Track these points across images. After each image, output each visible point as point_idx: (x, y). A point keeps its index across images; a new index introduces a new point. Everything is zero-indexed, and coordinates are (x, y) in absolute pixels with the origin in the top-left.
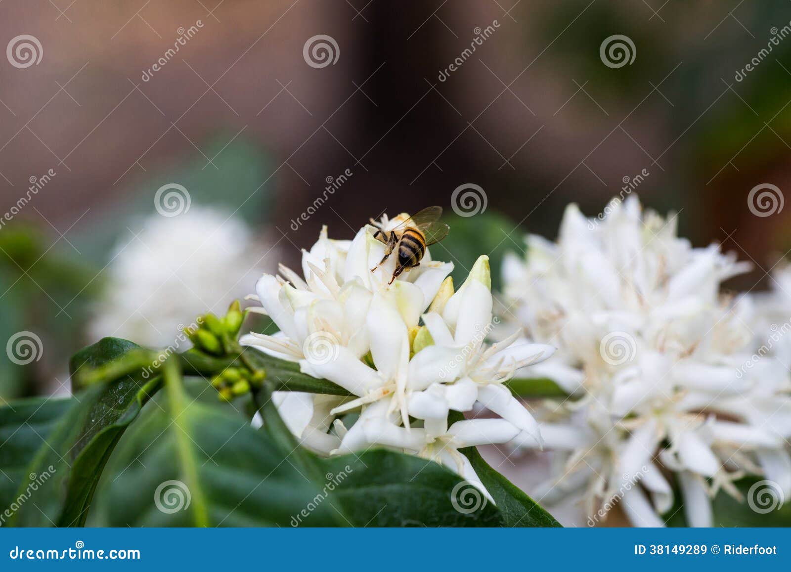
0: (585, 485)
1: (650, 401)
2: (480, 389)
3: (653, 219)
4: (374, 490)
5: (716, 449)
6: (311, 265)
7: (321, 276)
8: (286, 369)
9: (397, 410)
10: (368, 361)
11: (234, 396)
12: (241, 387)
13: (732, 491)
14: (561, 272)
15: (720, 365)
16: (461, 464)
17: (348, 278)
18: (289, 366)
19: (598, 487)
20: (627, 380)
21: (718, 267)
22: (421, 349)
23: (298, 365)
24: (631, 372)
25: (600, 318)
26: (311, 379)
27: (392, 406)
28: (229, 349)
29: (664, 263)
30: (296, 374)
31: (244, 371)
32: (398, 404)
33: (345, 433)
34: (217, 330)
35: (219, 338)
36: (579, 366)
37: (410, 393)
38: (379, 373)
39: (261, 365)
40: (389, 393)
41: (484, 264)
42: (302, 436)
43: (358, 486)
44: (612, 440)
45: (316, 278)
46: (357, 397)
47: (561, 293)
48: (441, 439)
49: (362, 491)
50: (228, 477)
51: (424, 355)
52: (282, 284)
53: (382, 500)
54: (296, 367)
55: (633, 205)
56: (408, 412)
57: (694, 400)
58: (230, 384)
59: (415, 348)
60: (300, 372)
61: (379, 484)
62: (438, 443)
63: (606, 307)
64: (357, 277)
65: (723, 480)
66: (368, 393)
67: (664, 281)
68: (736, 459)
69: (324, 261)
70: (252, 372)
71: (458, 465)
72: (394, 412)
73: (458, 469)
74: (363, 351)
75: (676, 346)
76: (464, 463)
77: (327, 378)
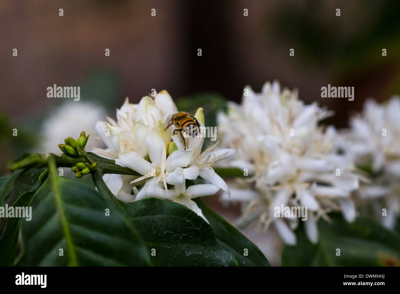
0: (257, 218)
1: (285, 177)
2: (200, 170)
3: (287, 92)
4: (150, 217)
5: (318, 199)
6: (120, 116)
7: (124, 120)
8: (109, 163)
9: (161, 181)
10: (148, 159)
11: (82, 175)
12: (86, 170)
13: (326, 218)
14: (244, 118)
15: (318, 158)
16: (192, 205)
17: (137, 120)
18: (110, 161)
19: (263, 218)
20: (274, 167)
21: (317, 114)
22: (172, 152)
23: (114, 161)
24: (276, 163)
25: (260, 138)
26: (120, 168)
27: (159, 179)
28: (80, 154)
29: (291, 112)
30: (113, 165)
31: (87, 164)
32: (162, 178)
33: (137, 193)
34: (74, 145)
35: (75, 149)
36: (252, 162)
37: (167, 173)
38: (153, 164)
39: (95, 161)
40: (158, 174)
41: (201, 112)
42: (118, 195)
43: (142, 215)
44: (268, 196)
45: (122, 121)
46: (142, 176)
47: (244, 128)
48: (183, 194)
49: (144, 218)
50: (78, 210)
51: (173, 155)
52: (107, 125)
53: (154, 221)
54: (113, 162)
55: (276, 86)
56: (167, 182)
57: (306, 176)
58: (80, 169)
59: (169, 152)
60: (115, 164)
61: (152, 214)
62: (181, 196)
63: (264, 133)
64: (141, 119)
65: (322, 213)
66: (148, 173)
67: (291, 120)
68: (328, 203)
69: (126, 113)
70: (91, 163)
71: (191, 206)
72: (160, 182)
73: (191, 207)
74: (145, 154)
75: (296, 150)
76: (194, 205)
77: (128, 167)
